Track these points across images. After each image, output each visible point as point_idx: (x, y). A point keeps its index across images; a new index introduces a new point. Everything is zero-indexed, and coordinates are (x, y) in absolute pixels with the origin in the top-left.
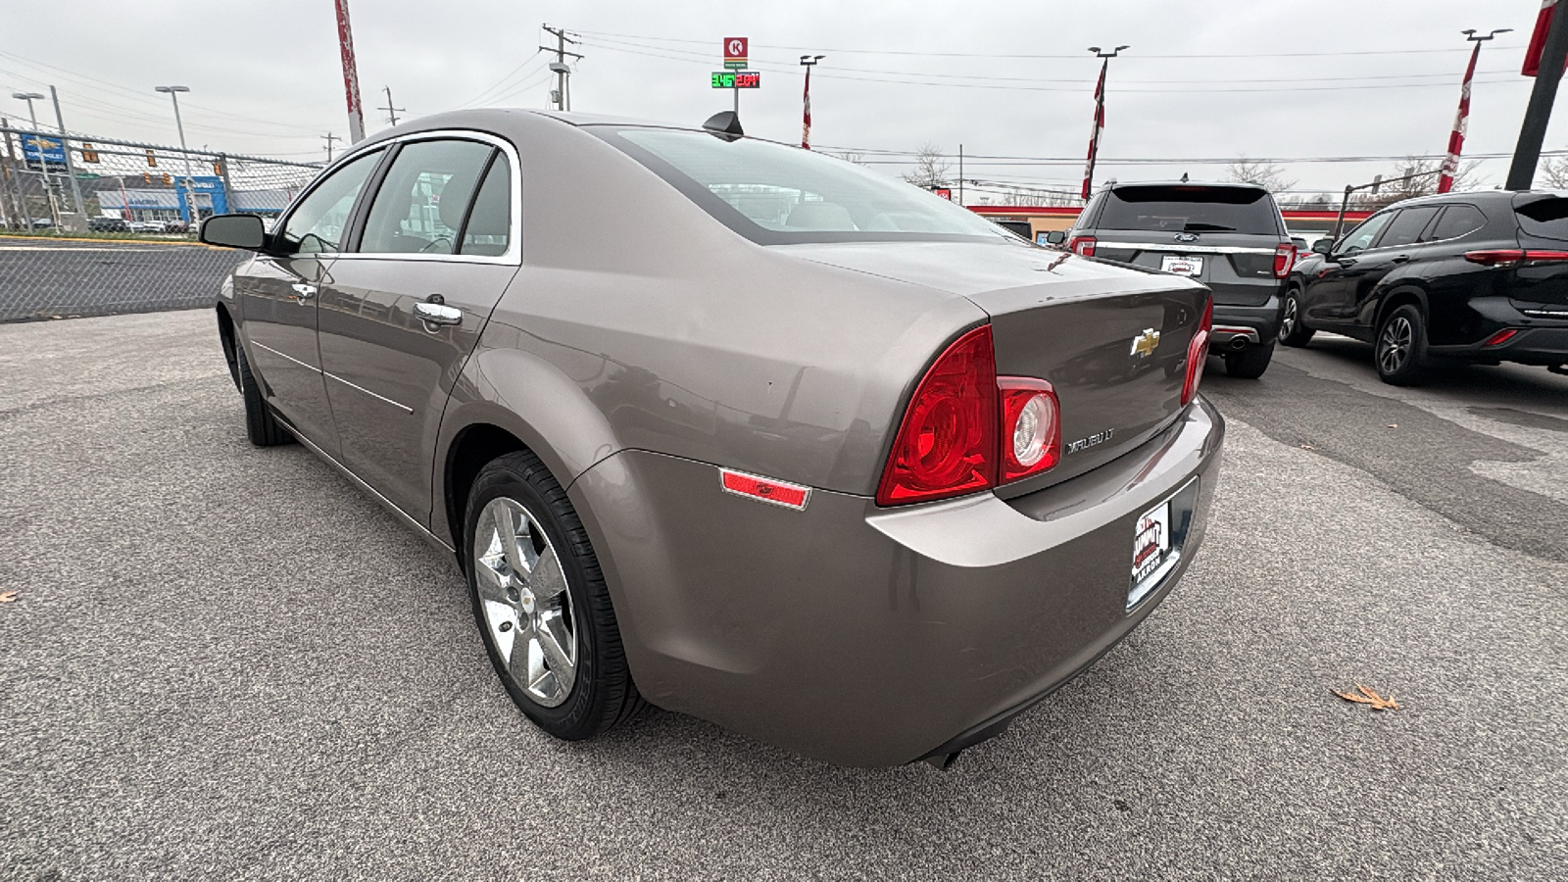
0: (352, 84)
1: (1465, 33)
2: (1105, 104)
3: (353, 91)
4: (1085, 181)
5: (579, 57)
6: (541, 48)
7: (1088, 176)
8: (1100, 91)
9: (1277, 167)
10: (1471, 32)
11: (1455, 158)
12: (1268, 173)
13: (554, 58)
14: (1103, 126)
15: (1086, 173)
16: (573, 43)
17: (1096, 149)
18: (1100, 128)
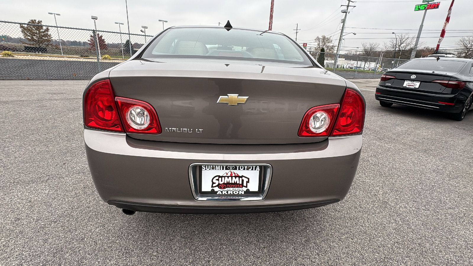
0: (271, 24)
3: (270, 26)
5: (354, 6)
6: (341, 6)
13: (345, 8)
16: (353, 2)
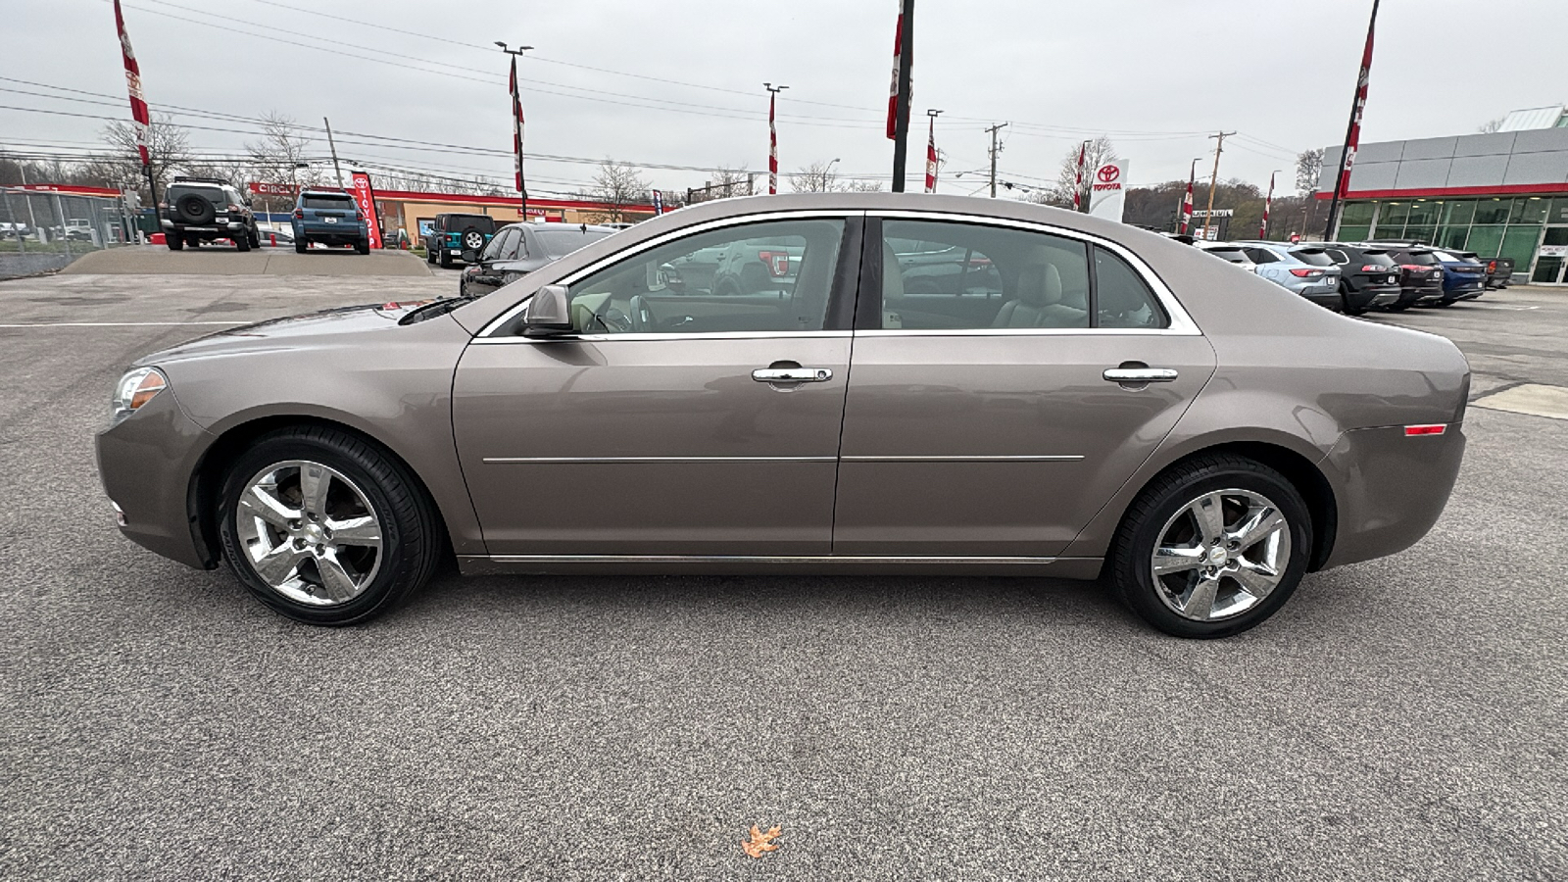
1: (765, 84)
2: (521, 99)
4: (517, 174)
7: (518, 170)
8: (513, 87)
9: (635, 169)
10: (768, 85)
11: (774, 175)
12: (630, 173)
14: (523, 122)
15: (516, 167)
17: (521, 144)
18: (521, 124)
